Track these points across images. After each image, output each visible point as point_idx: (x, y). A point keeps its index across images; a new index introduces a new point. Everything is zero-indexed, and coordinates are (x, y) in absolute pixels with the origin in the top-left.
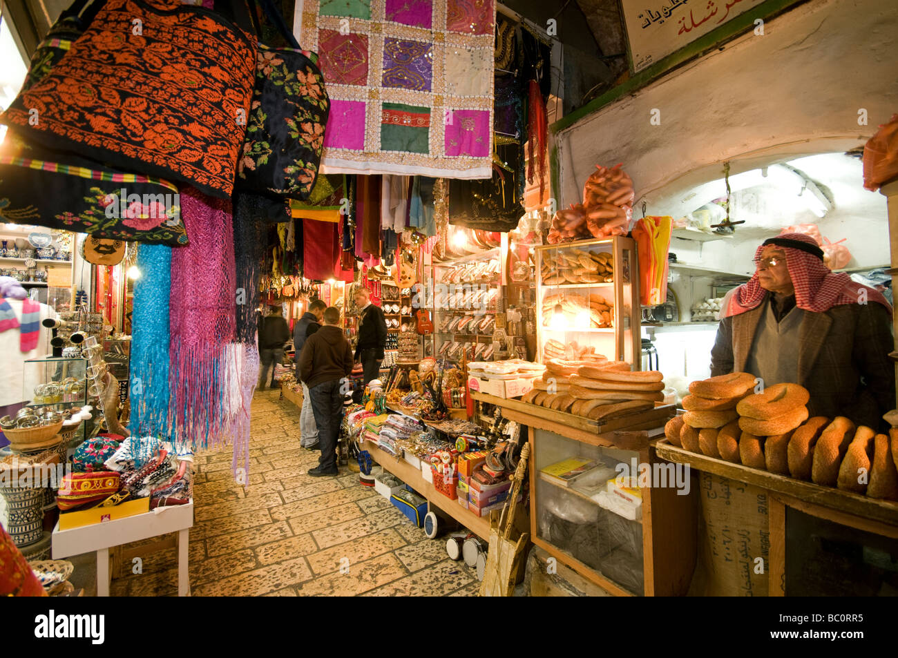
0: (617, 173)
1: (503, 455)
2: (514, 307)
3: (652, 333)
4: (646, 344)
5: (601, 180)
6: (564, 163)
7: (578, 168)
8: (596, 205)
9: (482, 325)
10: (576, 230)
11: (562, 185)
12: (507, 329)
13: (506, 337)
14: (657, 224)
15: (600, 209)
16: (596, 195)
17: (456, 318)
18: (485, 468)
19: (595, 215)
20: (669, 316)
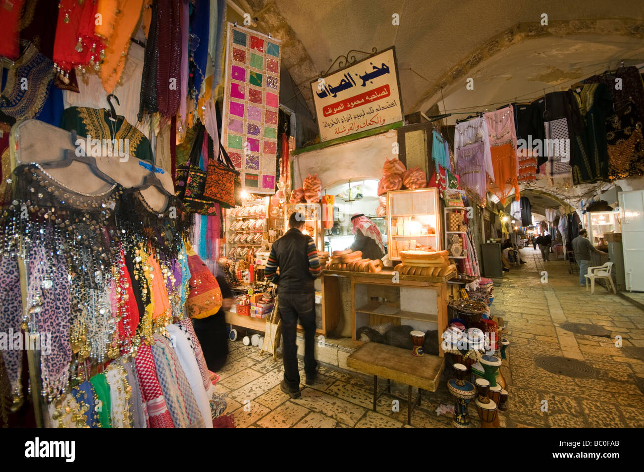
0: (315, 179)
1: (271, 292)
2: (272, 229)
3: (330, 239)
4: (327, 244)
5: (310, 181)
6: (296, 169)
7: (302, 172)
8: (308, 190)
9: (255, 238)
10: (301, 199)
11: (295, 178)
12: (269, 240)
13: (269, 244)
14: (330, 198)
15: (309, 192)
16: (308, 186)
17: (239, 235)
18: (263, 299)
19: (307, 194)
20: (338, 233)
